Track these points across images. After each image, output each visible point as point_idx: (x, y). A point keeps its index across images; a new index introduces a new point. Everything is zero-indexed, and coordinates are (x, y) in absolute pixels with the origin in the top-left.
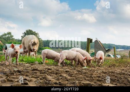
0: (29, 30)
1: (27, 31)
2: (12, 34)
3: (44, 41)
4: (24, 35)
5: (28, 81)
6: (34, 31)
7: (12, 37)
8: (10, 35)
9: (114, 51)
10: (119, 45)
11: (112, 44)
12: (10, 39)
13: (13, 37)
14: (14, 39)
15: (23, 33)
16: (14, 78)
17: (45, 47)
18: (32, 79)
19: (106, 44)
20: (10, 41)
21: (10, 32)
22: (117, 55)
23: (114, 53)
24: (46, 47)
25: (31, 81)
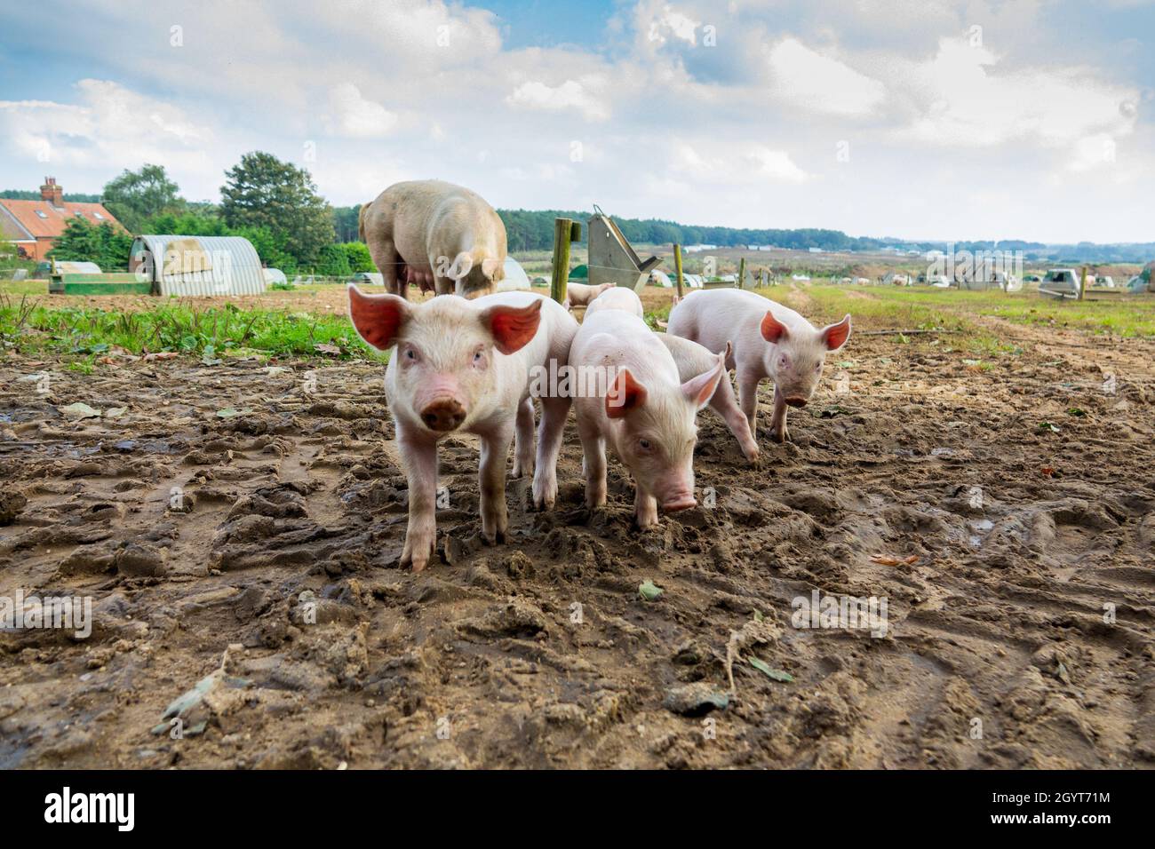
0: (260, 155)
1: (250, 163)
2: (171, 177)
3: (339, 210)
4: (235, 181)
5: (303, 493)
6: (283, 161)
7: (169, 194)
8: (157, 184)
9: (672, 254)
10: (696, 228)
11: (664, 219)
12: (160, 204)
13: (177, 195)
14: (182, 201)
15: (228, 174)
16: (227, 477)
17: (346, 242)
18: (319, 474)
19: (637, 220)
20: (160, 214)
21: (158, 165)
22: (687, 271)
23: (673, 263)
24: (352, 240)
25: (314, 490)
